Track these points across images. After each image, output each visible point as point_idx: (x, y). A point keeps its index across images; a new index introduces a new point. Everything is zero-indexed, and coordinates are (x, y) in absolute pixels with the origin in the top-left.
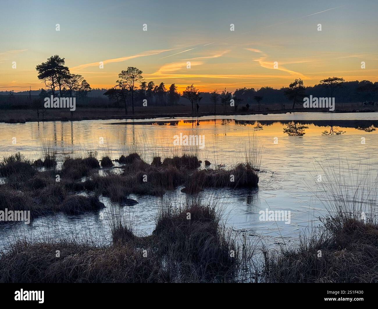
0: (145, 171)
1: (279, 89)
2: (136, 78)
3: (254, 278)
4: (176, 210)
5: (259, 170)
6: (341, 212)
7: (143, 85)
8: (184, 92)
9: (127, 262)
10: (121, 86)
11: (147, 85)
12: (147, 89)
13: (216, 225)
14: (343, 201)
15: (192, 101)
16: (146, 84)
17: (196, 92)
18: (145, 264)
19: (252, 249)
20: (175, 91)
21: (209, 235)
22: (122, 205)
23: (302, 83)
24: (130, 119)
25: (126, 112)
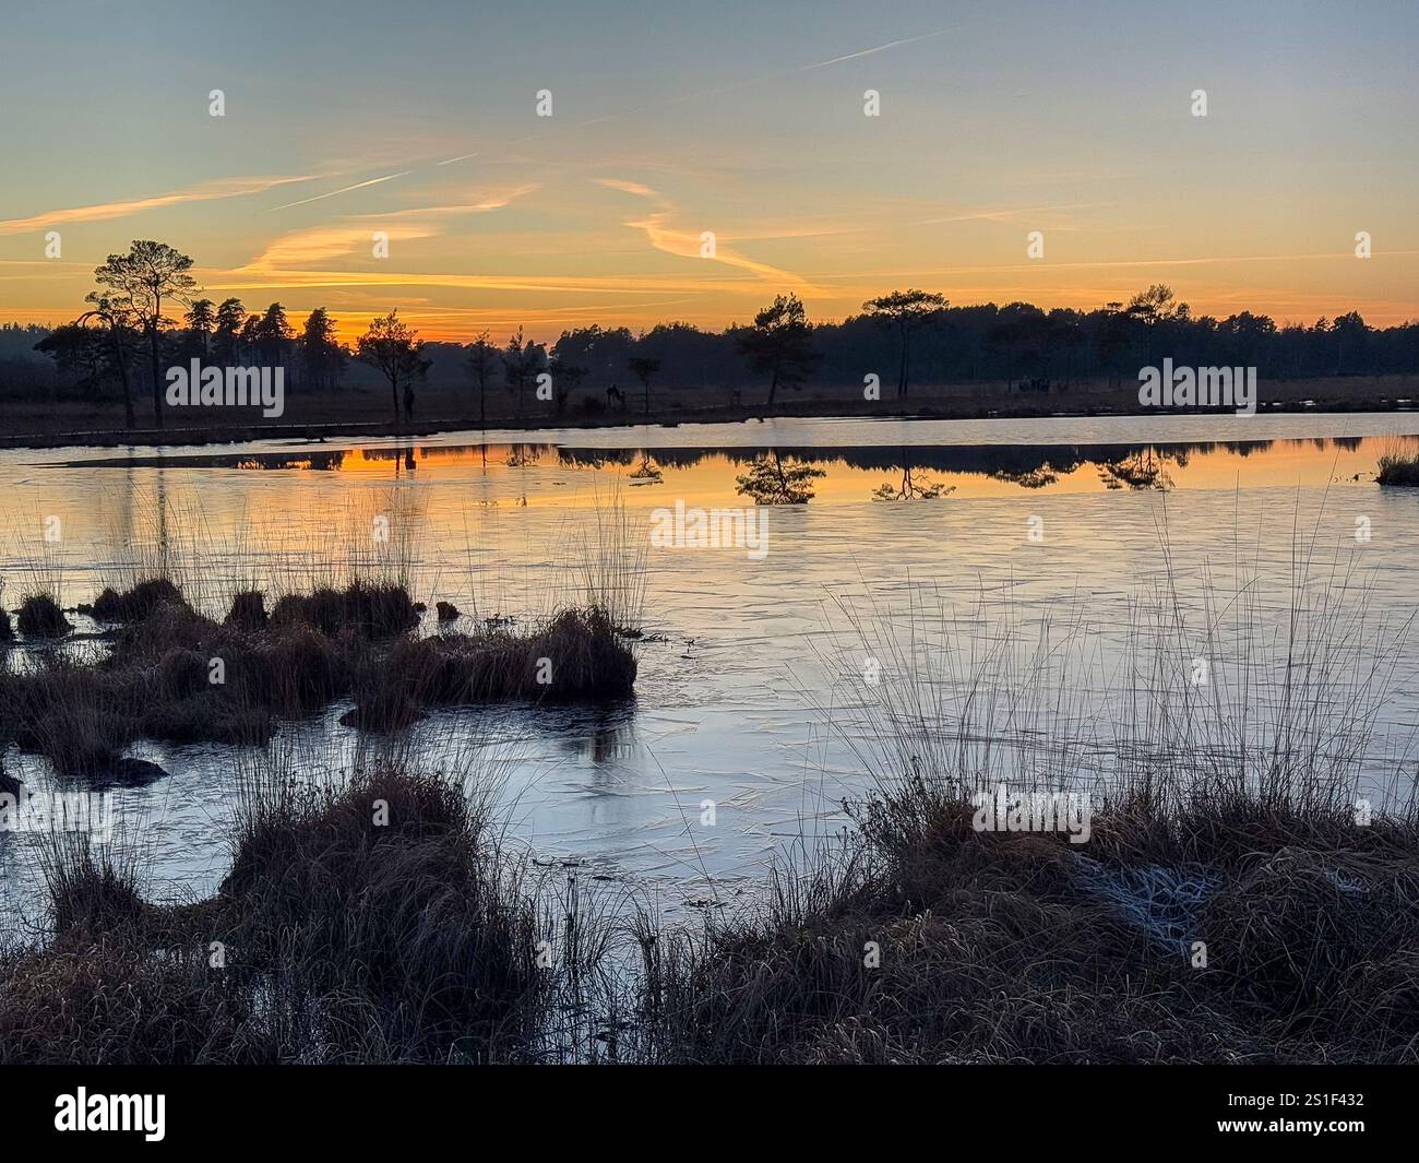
0: (197, 648)
1: (719, 330)
2: (167, 286)
3: (602, 1037)
4: (314, 794)
5: (637, 635)
6: (918, 778)
7: (197, 314)
8: (362, 342)
9: (104, 1009)
10: (105, 316)
11: (214, 311)
12: (214, 328)
13: (469, 846)
14: (925, 736)
15: (393, 375)
16: (211, 307)
17: (408, 342)
18: (180, 1012)
19: (601, 931)
20: (328, 337)
21: (437, 887)
22: (98, 783)
23: (800, 310)
24: (145, 445)
25: (131, 420)
